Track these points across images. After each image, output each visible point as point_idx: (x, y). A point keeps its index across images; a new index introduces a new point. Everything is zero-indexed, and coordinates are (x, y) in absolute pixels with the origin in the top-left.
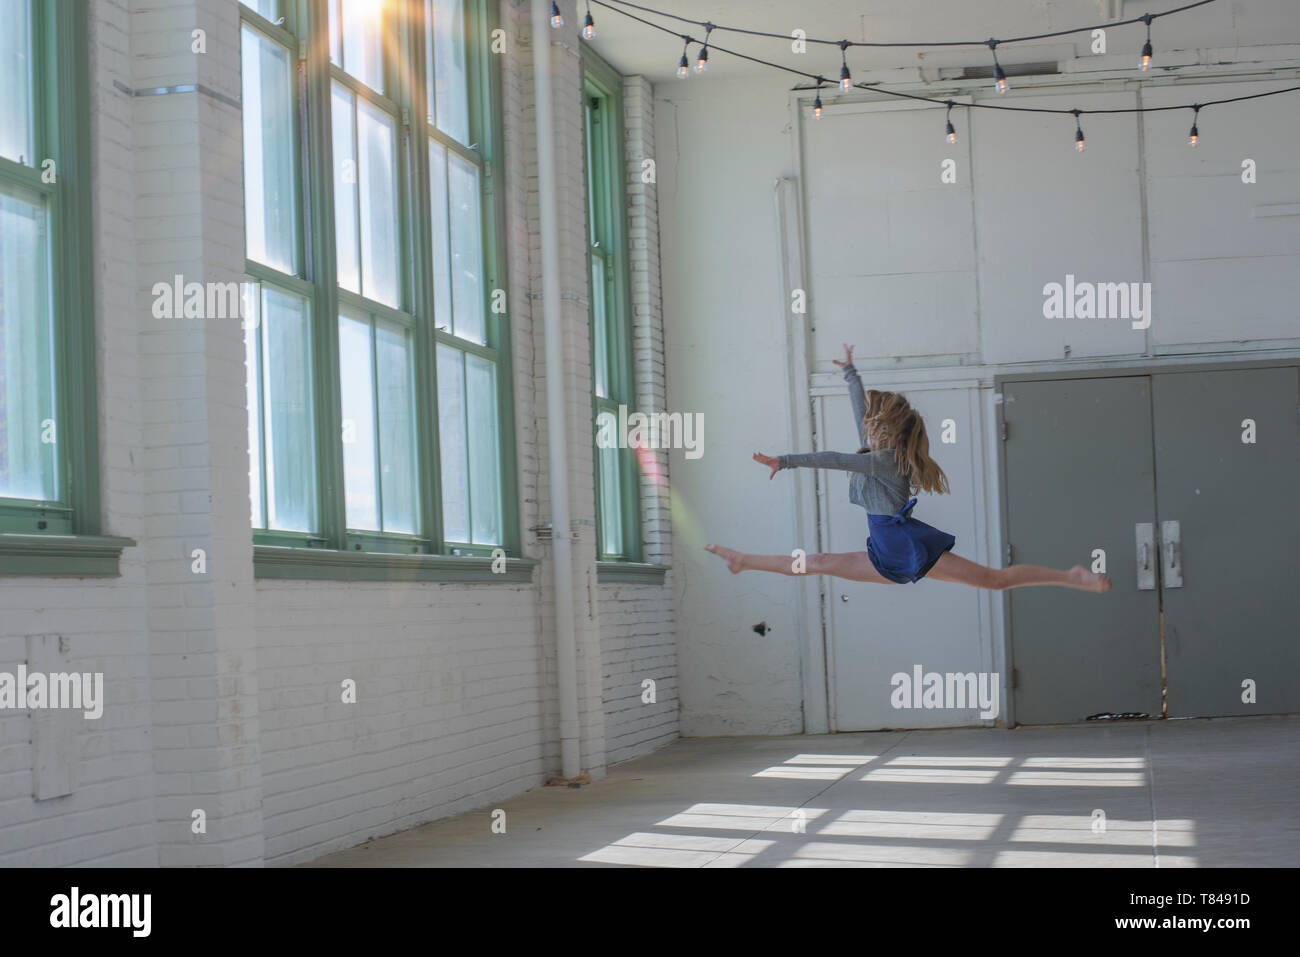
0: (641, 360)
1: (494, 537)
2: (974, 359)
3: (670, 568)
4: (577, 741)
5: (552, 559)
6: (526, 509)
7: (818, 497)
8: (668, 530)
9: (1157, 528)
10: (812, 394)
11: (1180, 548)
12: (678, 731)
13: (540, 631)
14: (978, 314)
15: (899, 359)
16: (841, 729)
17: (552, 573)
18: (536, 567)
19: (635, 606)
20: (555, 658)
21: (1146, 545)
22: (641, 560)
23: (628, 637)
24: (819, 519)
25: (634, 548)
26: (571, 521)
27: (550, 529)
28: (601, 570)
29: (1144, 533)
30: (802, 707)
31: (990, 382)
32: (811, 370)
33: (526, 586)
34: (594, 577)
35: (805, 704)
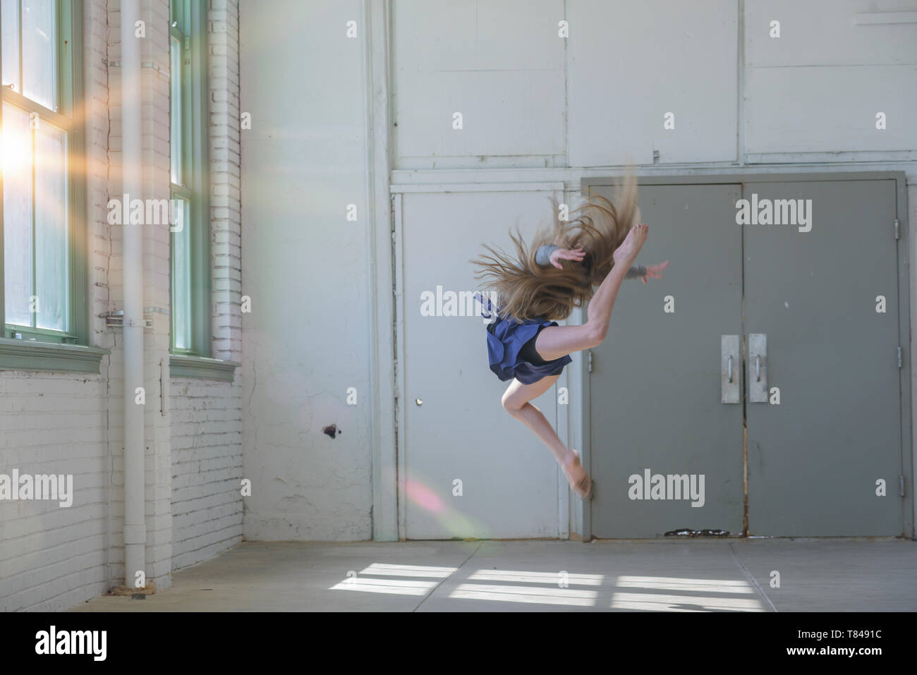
0: (216, 148)
1: (60, 321)
2: (559, 161)
3: (239, 365)
4: (143, 547)
5: (122, 349)
6: (96, 294)
7: (394, 297)
8: (239, 325)
9: (744, 340)
10: (392, 191)
11: (766, 362)
12: (242, 535)
13: (106, 426)
14: (566, 115)
15: (483, 158)
16: (410, 537)
17: (122, 364)
18: (105, 357)
19: (204, 403)
20: (122, 454)
21: (732, 357)
22: (210, 354)
23: (196, 435)
24: (395, 321)
25: (205, 341)
26: (144, 308)
27: (122, 316)
28: (174, 364)
29: (730, 345)
30: (371, 513)
31: (576, 185)
32: (392, 166)
33: (93, 377)
34: (167, 370)
35: (374, 508)
